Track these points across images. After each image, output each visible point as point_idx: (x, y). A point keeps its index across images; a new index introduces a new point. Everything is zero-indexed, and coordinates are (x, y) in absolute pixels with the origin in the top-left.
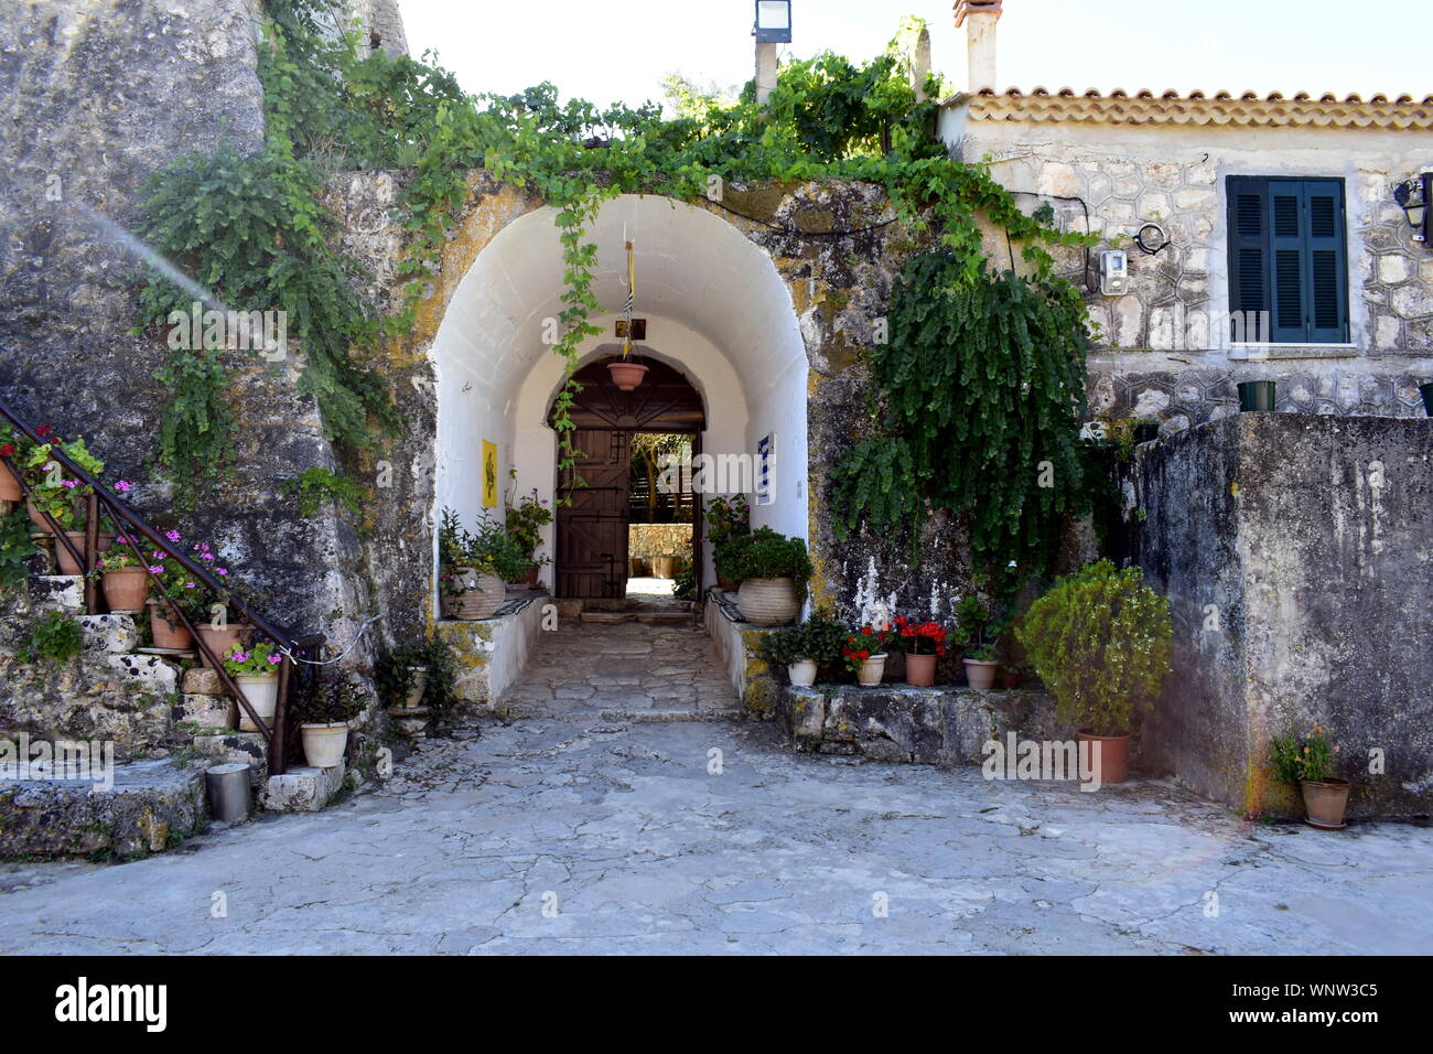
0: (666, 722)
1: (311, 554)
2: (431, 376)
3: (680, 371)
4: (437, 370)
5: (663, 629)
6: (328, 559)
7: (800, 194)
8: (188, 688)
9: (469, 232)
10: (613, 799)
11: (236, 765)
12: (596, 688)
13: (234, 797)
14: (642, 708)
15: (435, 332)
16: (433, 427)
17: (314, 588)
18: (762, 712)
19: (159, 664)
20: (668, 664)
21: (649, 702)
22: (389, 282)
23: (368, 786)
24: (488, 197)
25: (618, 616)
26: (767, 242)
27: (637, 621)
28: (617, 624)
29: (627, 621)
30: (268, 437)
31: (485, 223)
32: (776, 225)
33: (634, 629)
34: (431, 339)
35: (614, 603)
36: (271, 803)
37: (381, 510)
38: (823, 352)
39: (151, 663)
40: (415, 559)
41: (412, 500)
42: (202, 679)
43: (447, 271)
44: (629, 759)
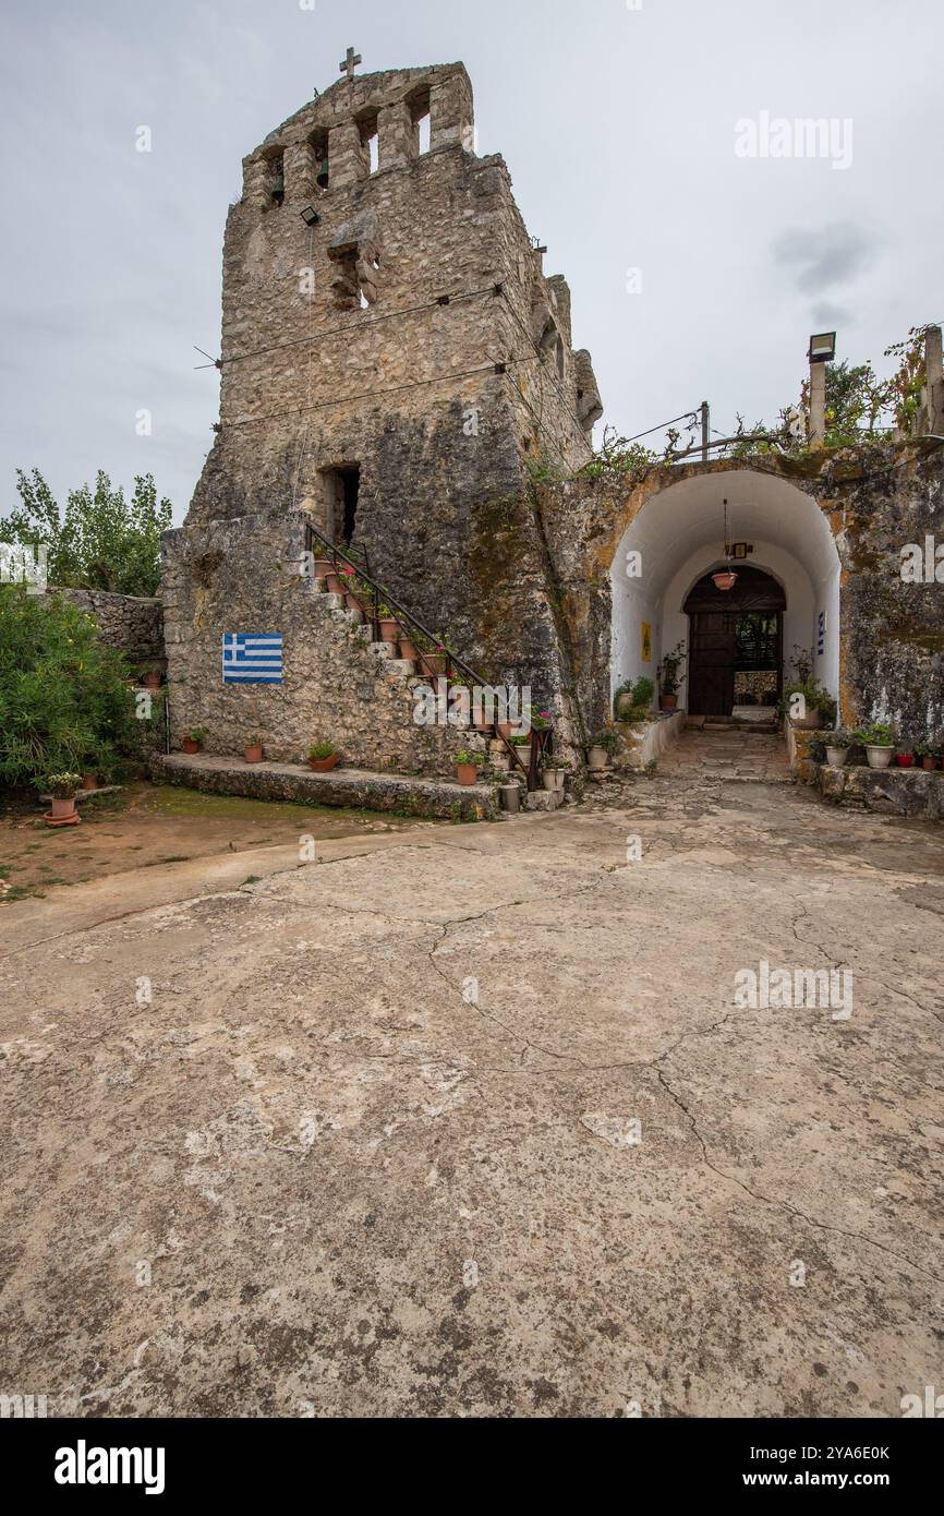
0: (743, 782)
1: (546, 685)
2: (608, 588)
3: (769, 573)
4: (612, 585)
5: (755, 735)
6: (555, 687)
7: (836, 457)
8: (492, 748)
9: (629, 506)
10: (705, 818)
11: (514, 785)
12: (705, 764)
13: (512, 800)
14: (730, 774)
15: (610, 563)
16: (609, 617)
17: (549, 702)
18: (806, 781)
19: (478, 736)
20: (753, 753)
21: (736, 772)
22: (585, 539)
23: (576, 803)
24: (638, 485)
25: (727, 726)
26: (813, 492)
27: (739, 729)
28: (726, 730)
29: (731, 729)
30: (526, 626)
31: (637, 500)
32: (818, 480)
33: (737, 734)
34: (608, 568)
35: (725, 718)
36: (529, 805)
37: (583, 663)
38: (852, 558)
39: (475, 736)
40: (600, 689)
41: (599, 656)
42: (498, 745)
43: (616, 530)
44: (717, 801)
